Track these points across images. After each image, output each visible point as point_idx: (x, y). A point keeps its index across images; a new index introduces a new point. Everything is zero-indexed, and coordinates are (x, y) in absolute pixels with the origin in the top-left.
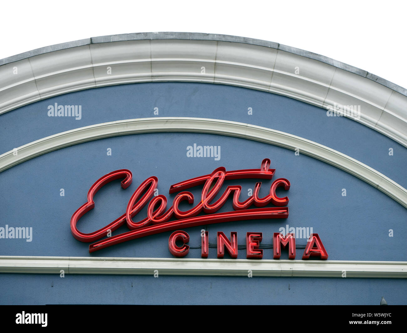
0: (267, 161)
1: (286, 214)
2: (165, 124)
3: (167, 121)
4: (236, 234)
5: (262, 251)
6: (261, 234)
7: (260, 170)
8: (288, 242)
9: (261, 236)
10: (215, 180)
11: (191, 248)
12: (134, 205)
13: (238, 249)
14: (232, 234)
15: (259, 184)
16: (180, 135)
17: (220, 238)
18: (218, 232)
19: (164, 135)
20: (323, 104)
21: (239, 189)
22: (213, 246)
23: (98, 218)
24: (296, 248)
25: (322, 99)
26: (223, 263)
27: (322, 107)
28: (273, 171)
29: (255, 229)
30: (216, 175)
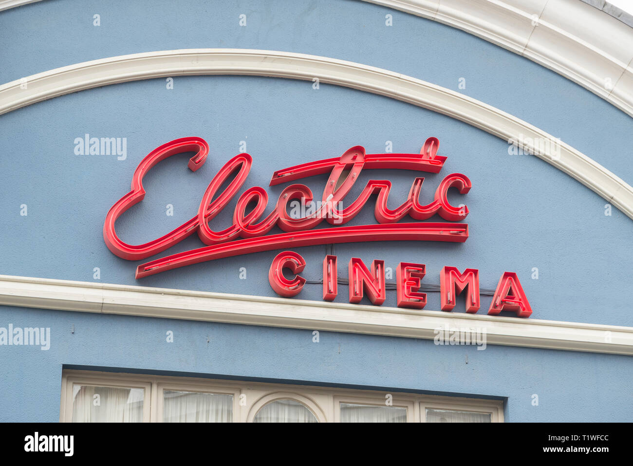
0: (433, 142)
1: (463, 235)
2: (262, 61)
3: (266, 58)
4: (382, 263)
5: (424, 296)
6: (423, 266)
7: (421, 156)
8: (468, 285)
9: (423, 271)
10: (348, 168)
11: (308, 283)
12: (212, 201)
13: (386, 290)
14: (377, 262)
15: (420, 181)
16: (287, 83)
17: (357, 270)
18: (353, 259)
19: (260, 81)
20: (525, 50)
21: (388, 187)
22: (343, 283)
23: (149, 219)
24: (480, 294)
25: (524, 40)
26: (361, 312)
27: (523, 54)
28: (443, 159)
29: (414, 257)
30: (348, 160)
